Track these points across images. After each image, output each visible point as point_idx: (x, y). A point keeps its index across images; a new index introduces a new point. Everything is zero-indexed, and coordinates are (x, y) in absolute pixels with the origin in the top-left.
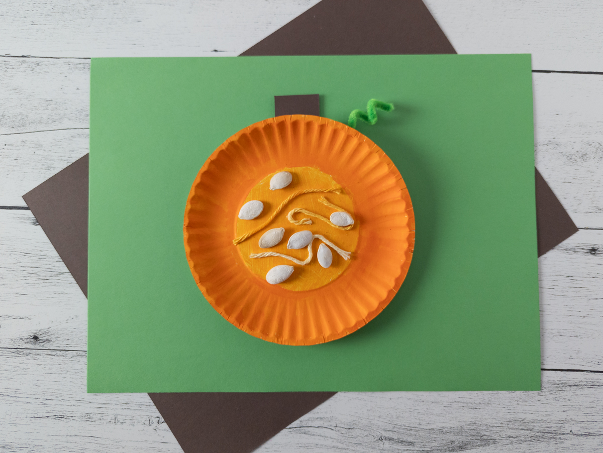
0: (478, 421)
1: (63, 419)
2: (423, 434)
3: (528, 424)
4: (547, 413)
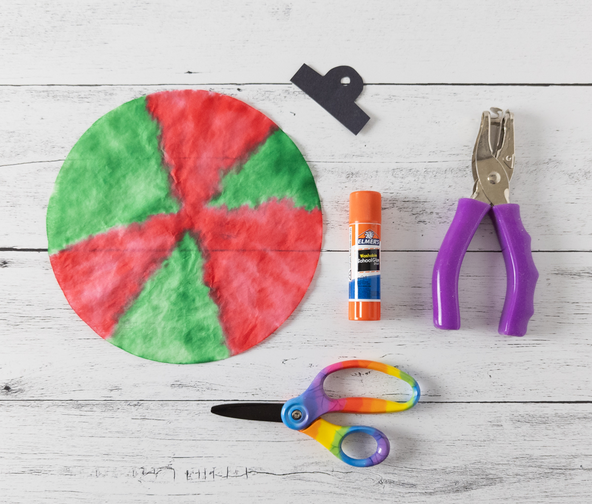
0: (484, 459)
1: (40, 474)
2: (425, 475)
3: (535, 460)
4: (556, 448)
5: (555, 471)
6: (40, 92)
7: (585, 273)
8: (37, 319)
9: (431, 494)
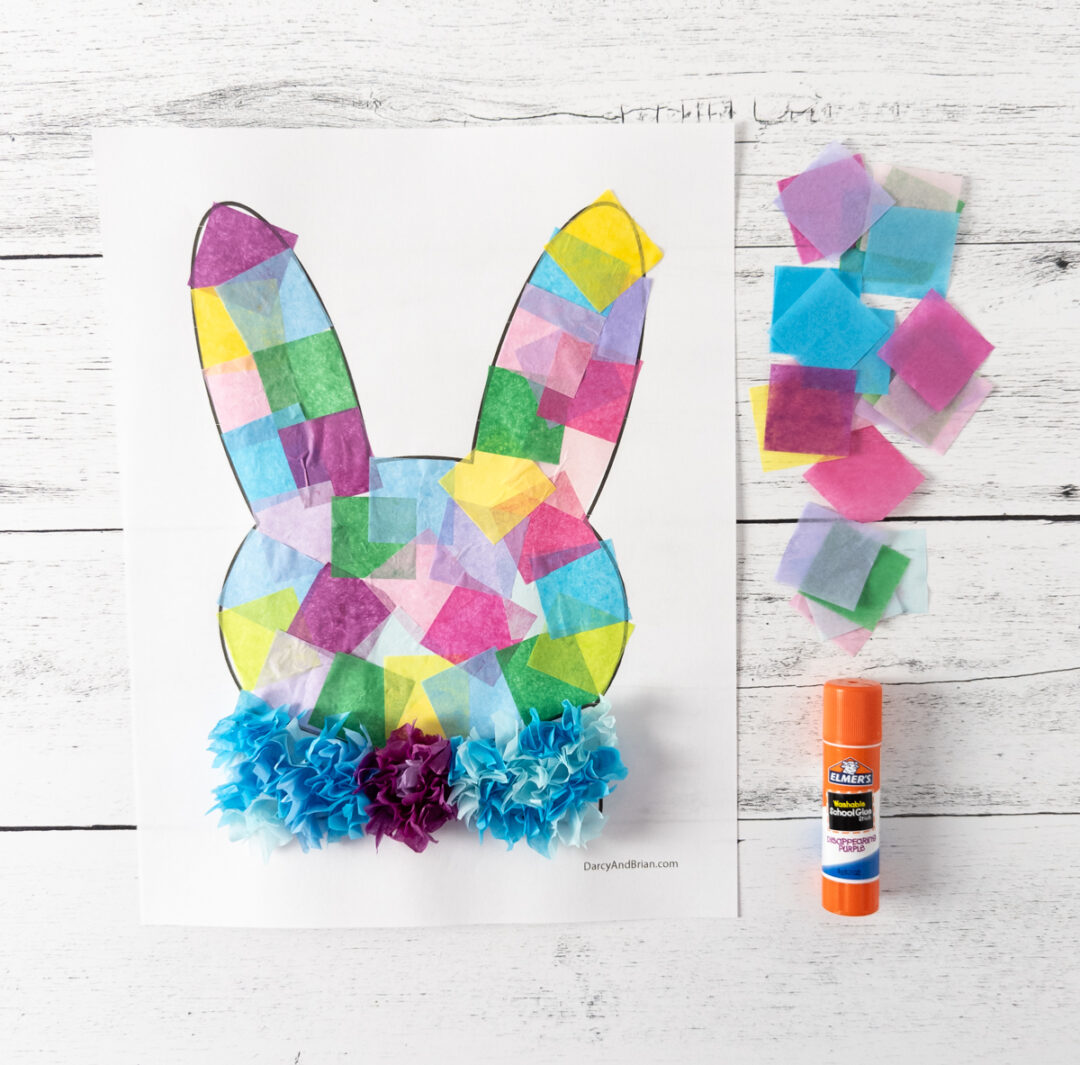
1: (1002, 107)
2: (296, 119)
4: (61, 172)
5: (60, 129)
6: (1004, 803)
7: (18, 493)
8: (1007, 392)
9: (286, 84)
